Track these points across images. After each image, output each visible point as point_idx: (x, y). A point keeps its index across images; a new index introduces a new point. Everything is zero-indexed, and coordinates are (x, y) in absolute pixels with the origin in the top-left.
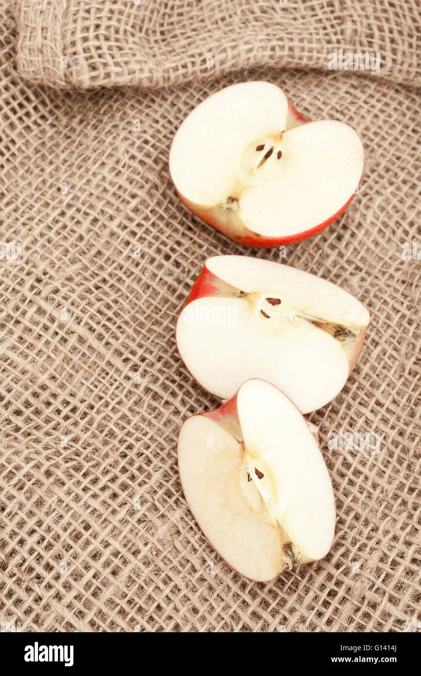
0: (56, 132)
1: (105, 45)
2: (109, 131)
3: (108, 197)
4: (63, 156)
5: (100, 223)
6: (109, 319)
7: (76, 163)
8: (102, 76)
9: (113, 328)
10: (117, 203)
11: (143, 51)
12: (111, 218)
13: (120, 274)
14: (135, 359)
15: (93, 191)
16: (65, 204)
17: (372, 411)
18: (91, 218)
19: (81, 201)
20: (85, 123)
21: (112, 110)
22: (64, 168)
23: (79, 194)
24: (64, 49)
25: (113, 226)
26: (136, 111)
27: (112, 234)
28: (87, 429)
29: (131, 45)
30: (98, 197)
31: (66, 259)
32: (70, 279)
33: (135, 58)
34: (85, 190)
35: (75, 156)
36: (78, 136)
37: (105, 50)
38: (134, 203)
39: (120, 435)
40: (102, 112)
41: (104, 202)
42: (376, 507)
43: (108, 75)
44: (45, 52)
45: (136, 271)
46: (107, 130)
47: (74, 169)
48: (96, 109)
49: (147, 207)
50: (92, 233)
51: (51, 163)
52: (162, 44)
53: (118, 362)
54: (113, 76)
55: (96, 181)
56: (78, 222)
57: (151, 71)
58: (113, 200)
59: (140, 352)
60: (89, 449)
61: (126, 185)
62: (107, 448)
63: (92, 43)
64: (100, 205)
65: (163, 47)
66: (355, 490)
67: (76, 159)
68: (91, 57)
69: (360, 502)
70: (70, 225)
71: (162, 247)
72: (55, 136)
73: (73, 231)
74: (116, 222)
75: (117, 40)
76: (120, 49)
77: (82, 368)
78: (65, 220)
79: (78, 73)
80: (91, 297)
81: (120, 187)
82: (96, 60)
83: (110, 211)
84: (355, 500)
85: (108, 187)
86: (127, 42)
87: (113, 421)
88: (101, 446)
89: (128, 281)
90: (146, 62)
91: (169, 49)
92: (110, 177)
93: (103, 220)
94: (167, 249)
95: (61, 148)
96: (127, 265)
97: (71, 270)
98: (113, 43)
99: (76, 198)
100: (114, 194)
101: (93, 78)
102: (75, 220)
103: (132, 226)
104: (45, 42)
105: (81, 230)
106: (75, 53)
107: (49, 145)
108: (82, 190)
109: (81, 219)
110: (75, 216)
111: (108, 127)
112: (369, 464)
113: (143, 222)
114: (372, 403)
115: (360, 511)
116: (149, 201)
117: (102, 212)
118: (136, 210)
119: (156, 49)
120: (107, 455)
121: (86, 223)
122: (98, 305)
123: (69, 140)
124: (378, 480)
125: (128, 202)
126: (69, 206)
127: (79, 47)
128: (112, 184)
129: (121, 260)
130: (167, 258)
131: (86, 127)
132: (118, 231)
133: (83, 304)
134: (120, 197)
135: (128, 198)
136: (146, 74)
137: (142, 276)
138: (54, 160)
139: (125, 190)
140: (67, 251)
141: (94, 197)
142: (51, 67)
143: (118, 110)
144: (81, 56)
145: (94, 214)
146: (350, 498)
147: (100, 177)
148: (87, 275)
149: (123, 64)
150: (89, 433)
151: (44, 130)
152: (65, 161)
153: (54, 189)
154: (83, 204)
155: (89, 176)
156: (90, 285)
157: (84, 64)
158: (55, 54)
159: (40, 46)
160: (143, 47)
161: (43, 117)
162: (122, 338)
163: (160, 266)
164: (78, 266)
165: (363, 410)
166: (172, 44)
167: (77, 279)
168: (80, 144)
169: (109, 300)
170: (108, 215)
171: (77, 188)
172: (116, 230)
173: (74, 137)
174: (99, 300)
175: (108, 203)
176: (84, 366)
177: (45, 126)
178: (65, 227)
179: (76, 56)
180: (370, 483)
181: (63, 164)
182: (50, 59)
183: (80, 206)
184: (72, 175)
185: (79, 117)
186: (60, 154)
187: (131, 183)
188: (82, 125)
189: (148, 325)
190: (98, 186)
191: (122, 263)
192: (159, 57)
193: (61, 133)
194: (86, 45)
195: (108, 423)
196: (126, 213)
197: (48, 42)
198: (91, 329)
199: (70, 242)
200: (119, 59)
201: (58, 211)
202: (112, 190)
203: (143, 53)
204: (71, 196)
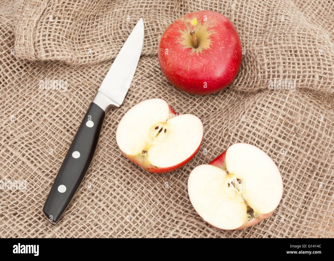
0: (26, 74)
1: (53, 43)
2: (50, 76)
3: (45, 104)
4: (28, 85)
5: (40, 115)
6: (38, 156)
7: (33, 89)
8: (51, 55)
9: (39, 159)
10: (48, 106)
11: (70, 47)
12: (45, 113)
13: (46, 137)
14: (48, 172)
15: (39, 101)
16: (25, 106)
17: (152, 192)
18: (36, 112)
19: (33, 105)
20: (40, 71)
21: (52, 66)
22: (28, 90)
23: (32, 102)
24: (34, 43)
25: (46, 116)
26: (63, 68)
27: (45, 120)
28: (22, 199)
29: (64, 44)
30: (40, 104)
31: (23, 130)
32: (23, 138)
33: (66, 50)
34: (35, 101)
35: (33, 85)
36: (36, 77)
37: (52, 45)
38: (56, 106)
39: (36, 202)
40: (48, 67)
41: (43, 106)
42: (146, 229)
43: (53, 55)
44: (26, 45)
45: (53, 136)
46: (48, 75)
47: (32, 91)
48: (45, 66)
49: (62, 109)
50: (36, 119)
51: (22, 88)
52: (79, 45)
53: (39, 173)
54: (55, 55)
55: (41, 96)
56: (31, 114)
57: (72, 56)
58: (47, 105)
59: (51, 169)
60: (22, 207)
61: (54, 99)
62: (30, 207)
63: (47, 42)
64: (41, 107)
65: (79, 46)
66: (138, 222)
67: (33, 87)
68: (46, 47)
69: (140, 226)
70: (27, 115)
71: (66, 126)
72: (26, 76)
73: (28, 118)
74: (47, 115)
75: (58, 41)
76: (60, 45)
77: (22, 174)
78: (24, 113)
79: (40, 54)
80: (31, 146)
81: (51, 100)
82: (48, 49)
83: (45, 110)
84: (138, 225)
85: (46, 99)
86: (63, 43)
87: (34, 196)
88: (27, 206)
89: (49, 140)
90: (70, 52)
91: (81, 48)
92: (47, 95)
93: (42, 113)
94: (68, 127)
95: (28, 81)
96: (49, 133)
97: (24, 135)
98: (56, 43)
99: (31, 103)
100: (48, 102)
101: (47, 56)
102: (29, 113)
103: (54, 117)
104: (26, 41)
105: (31, 118)
106: (39, 46)
107: (22, 79)
108: (34, 100)
109: (32, 113)
110: (29, 111)
111: (49, 74)
112: (146, 212)
113: (59, 115)
114: (153, 188)
115: (139, 230)
116: (63, 106)
117: (42, 110)
118: (57, 110)
119: (76, 47)
120: (29, 210)
121: (34, 115)
122: (33, 149)
123: (32, 78)
124: (149, 219)
125: (54, 106)
126: (27, 107)
127: (41, 43)
128: (47, 98)
129: (47, 131)
130: (68, 131)
131: (40, 73)
132: (48, 119)
133: (27, 149)
134: (50, 104)
135: (54, 105)
136: (70, 57)
137: (56, 139)
138: (24, 87)
139: (53, 101)
140: (23, 126)
141: (39, 103)
142: (28, 51)
143: (55, 67)
144: (42, 47)
145: (38, 111)
146: (136, 224)
147: (43, 95)
148: (31, 137)
149: (60, 51)
150: (23, 201)
151: (21, 73)
152: (29, 87)
153: (22, 99)
154: (33, 106)
155: (38, 94)
156: (31, 141)
157: (43, 50)
158: (30, 46)
159: (24, 43)
160: (70, 45)
161: (21, 67)
162: (43, 163)
163: (64, 135)
164: (27, 133)
165: (148, 190)
166: (83, 45)
167: (26, 139)
168: (36, 80)
169: (39, 148)
170: (44, 112)
171: (32, 99)
172: (46, 118)
173: (34, 77)
174: (34, 148)
175: (45, 106)
176: (23, 173)
177: (22, 71)
178: (24, 116)
179: (39, 47)
180: (145, 220)
181: (28, 89)
182: (28, 48)
183: (32, 107)
184: (31, 93)
185: (37, 68)
186: (27, 84)
187: (56, 98)
188: (38, 72)
189: (56, 158)
190: (41, 99)
191: (47, 132)
192: (76, 51)
193: (28, 75)
194: (44, 42)
195: (32, 197)
196: (52, 111)
197: (27, 41)
198: (29, 159)
199: (25, 123)
200: (58, 49)
201: (22, 109)
202: (47, 101)
203: (70, 48)
204: (29, 102)
